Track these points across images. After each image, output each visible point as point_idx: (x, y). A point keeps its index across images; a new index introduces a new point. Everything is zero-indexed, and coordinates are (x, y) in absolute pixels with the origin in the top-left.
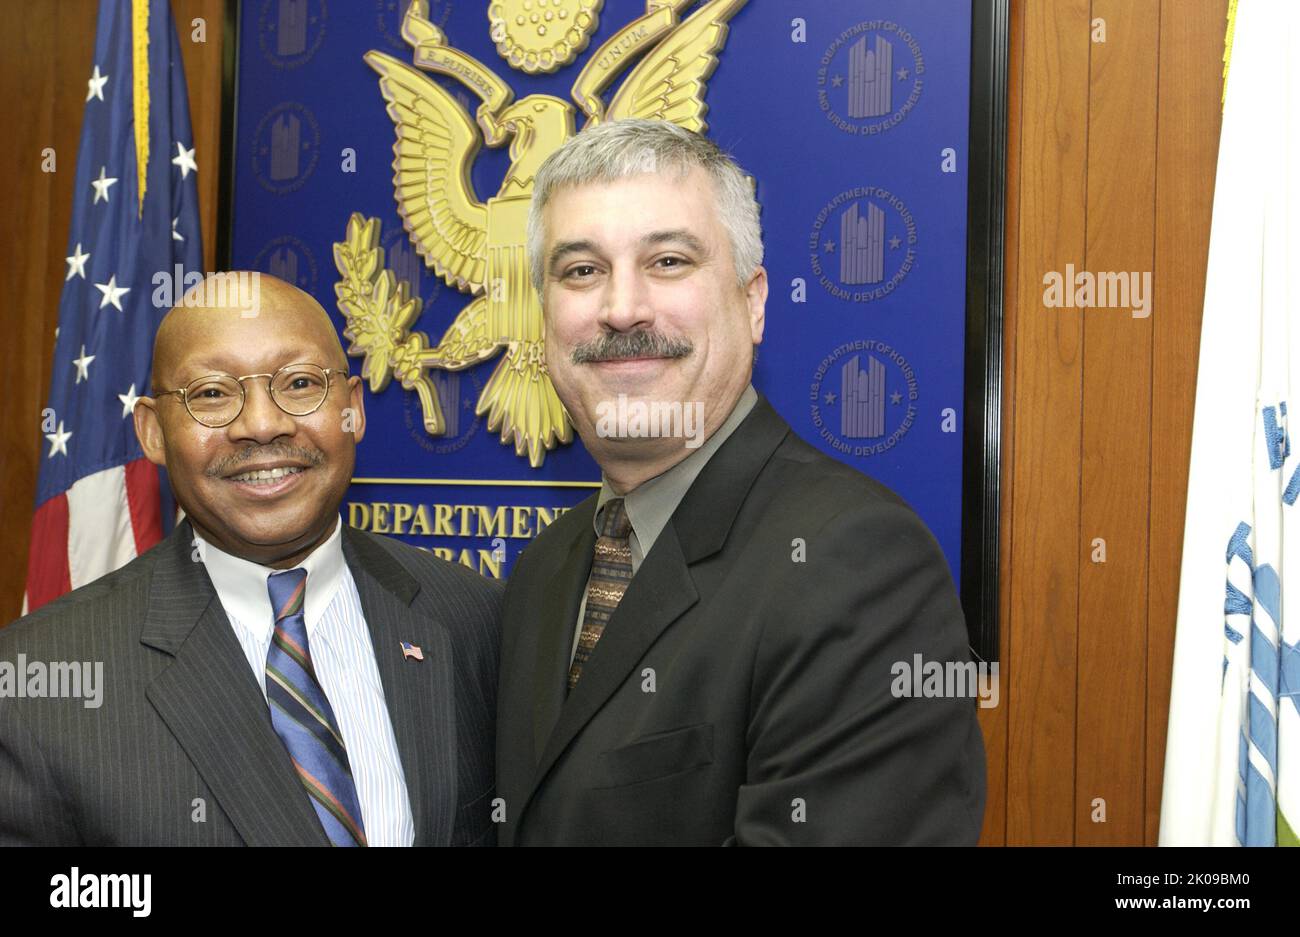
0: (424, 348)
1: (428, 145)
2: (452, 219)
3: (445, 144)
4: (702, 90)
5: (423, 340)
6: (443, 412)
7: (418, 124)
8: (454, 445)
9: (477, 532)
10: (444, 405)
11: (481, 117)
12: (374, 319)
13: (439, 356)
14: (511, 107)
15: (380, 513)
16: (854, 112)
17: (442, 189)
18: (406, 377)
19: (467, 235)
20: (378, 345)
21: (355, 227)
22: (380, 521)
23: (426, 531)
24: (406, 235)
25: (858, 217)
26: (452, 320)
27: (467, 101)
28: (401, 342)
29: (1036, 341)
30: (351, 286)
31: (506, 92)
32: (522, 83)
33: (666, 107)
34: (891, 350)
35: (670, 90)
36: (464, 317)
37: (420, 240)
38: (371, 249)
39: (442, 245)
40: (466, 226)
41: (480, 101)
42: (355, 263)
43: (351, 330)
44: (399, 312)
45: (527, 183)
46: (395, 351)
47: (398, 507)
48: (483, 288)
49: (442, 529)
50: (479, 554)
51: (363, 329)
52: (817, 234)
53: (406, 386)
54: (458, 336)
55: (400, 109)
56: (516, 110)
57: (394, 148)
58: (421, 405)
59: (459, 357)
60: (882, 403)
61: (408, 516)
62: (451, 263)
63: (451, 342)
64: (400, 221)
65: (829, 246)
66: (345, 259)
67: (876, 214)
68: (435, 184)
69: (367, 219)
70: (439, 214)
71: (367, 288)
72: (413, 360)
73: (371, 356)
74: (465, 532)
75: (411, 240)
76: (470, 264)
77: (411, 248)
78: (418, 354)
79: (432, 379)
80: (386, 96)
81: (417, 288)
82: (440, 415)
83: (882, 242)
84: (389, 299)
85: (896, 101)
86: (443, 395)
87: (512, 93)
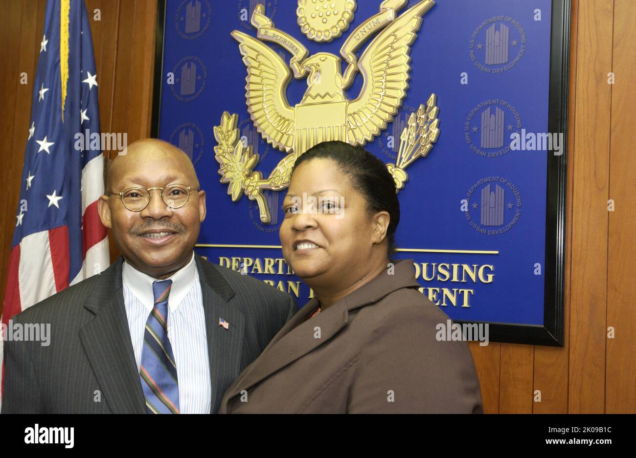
0: (260, 179)
1: (264, 77)
2: (276, 114)
3: (273, 77)
4: (408, 50)
5: (260, 174)
6: (270, 211)
7: (259, 67)
8: (275, 228)
9: (287, 273)
10: (271, 208)
11: (292, 64)
12: (234, 165)
13: (268, 183)
14: (308, 59)
15: (236, 262)
16: (489, 61)
17: (271, 100)
18: (251, 194)
19: (284, 122)
20: (236, 178)
21: (225, 118)
22: (236, 266)
23: (260, 271)
24: (253, 122)
25: (491, 115)
26: (276, 166)
27: (284, 55)
28: (248, 176)
29: (584, 177)
30: (222, 148)
31: (305, 52)
32: (314, 47)
33: (389, 59)
34: (508, 182)
35: (392, 50)
36: (281, 164)
37: (259, 125)
38: (233, 129)
39: (271, 127)
40: (284, 118)
41: (292, 56)
42: (224, 136)
43: (222, 170)
44: (248, 161)
45: (316, 97)
46: (245, 180)
47: (245, 259)
48: (292, 149)
49: (269, 270)
50: (288, 283)
51: (228, 170)
52: (468, 123)
53: (251, 198)
54: (279, 173)
55: (249, 59)
56: (311, 60)
57: (246, 79)
58: (259, 208)
59: (279, 184)
60: (503, 208)
61: (250, 264)
62: (276, 137)
63: (275, 176)
64: (249, 115)
65: (475, 129)
66: (219, 135)
67: (500, 113)
68: (268, 96)
69: (231, 115)
70: (269, 112)
71: (231, 149)
72: (255, 185)
73: (232, 183)
74: (280, 272)
75: (254, 125)
76: (285, 137)
77: (254, 129)
78: (257, 182)
79: (264, 195)
80: (242, 53)
81: (257, 149)
82: (268, 213)
83: (503, 127)
84: (242, 154)
85: (511, 56)
86: (270, 202)
87: (308, 52)
